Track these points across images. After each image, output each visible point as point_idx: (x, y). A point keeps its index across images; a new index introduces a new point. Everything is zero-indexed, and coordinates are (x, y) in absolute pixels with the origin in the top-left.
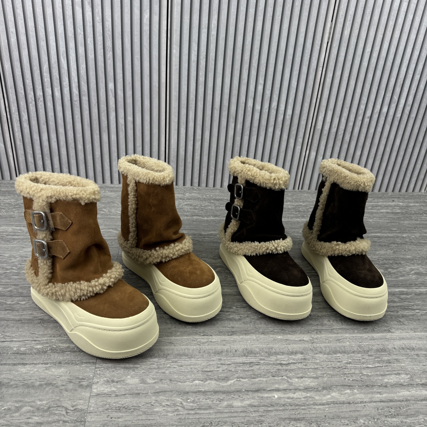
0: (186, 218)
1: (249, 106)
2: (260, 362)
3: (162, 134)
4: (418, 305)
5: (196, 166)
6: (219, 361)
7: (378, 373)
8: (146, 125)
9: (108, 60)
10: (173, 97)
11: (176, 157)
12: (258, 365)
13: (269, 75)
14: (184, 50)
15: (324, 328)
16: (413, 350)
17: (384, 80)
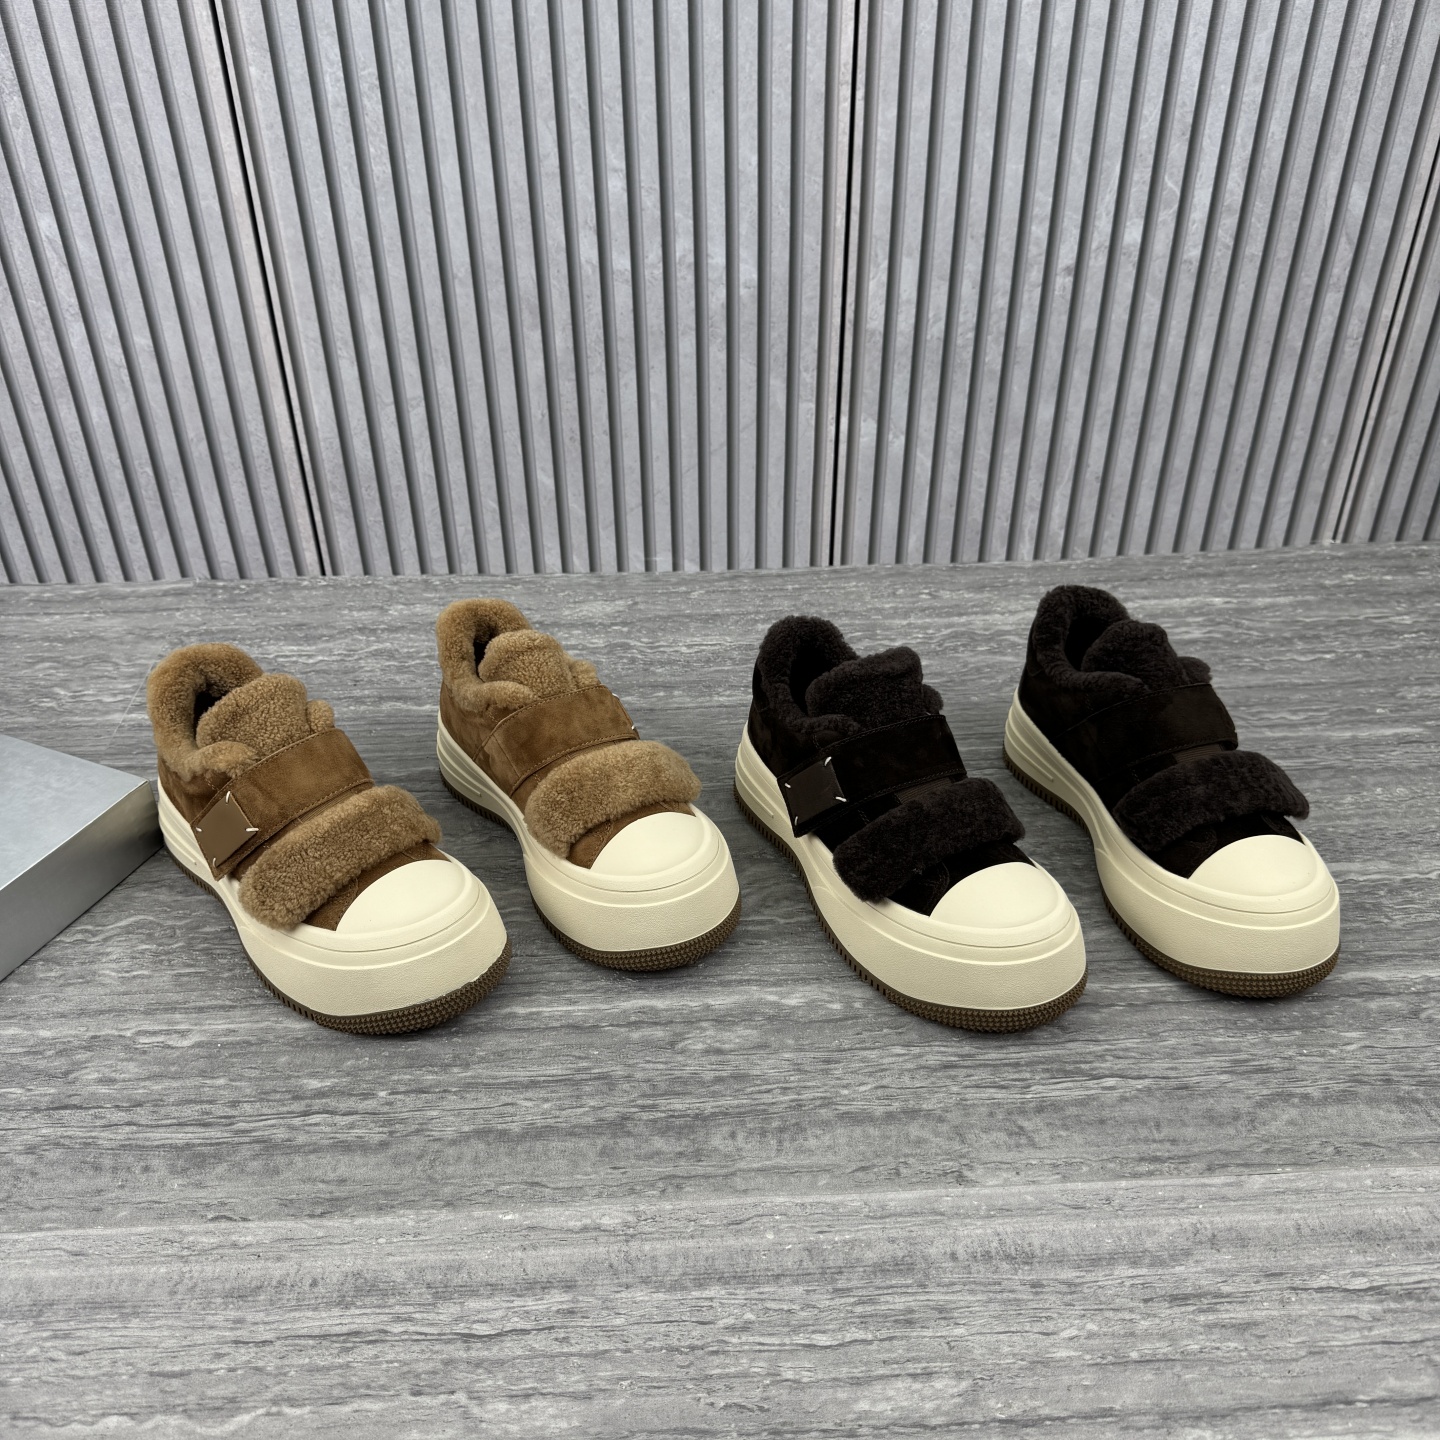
0: (352, 711)
1: (583, 259)
2: (388, 1328)
3: (272, 389)
4: (1121, 1053)
5: (424, 498)
6: (232, 1329)
7: (845, 1370)
8: (204, 359)
9: (14, 129)
10: (285, 245)
11: (342, 470)
12: (375, 1341)
13: (641, 135)
14: (290, 65)
15: (700, 1171)
16: (1026, 1263)
17: (1111, 114)
